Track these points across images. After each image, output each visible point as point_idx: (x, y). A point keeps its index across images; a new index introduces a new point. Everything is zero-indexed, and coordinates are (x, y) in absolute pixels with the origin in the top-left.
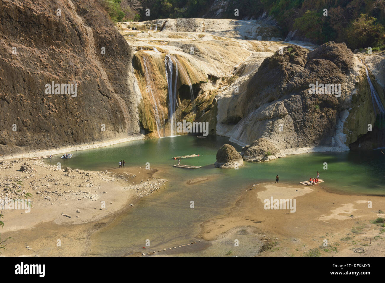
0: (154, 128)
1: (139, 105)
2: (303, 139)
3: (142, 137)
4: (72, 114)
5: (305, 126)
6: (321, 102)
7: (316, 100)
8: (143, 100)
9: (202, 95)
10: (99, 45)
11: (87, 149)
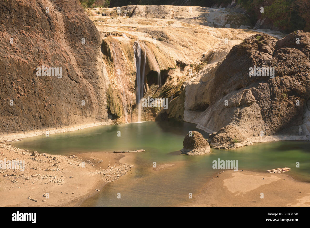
0: (121, 113)
1: (107, 90)
2: (271, 127)
3: (110, 122)
4: (40, 98)
5: (272, 114)
6: (288, 91)
7: (283, 88)
8: (111, 85)
9: (170, 82)
10: (69, 30)
11: (54, 133)
